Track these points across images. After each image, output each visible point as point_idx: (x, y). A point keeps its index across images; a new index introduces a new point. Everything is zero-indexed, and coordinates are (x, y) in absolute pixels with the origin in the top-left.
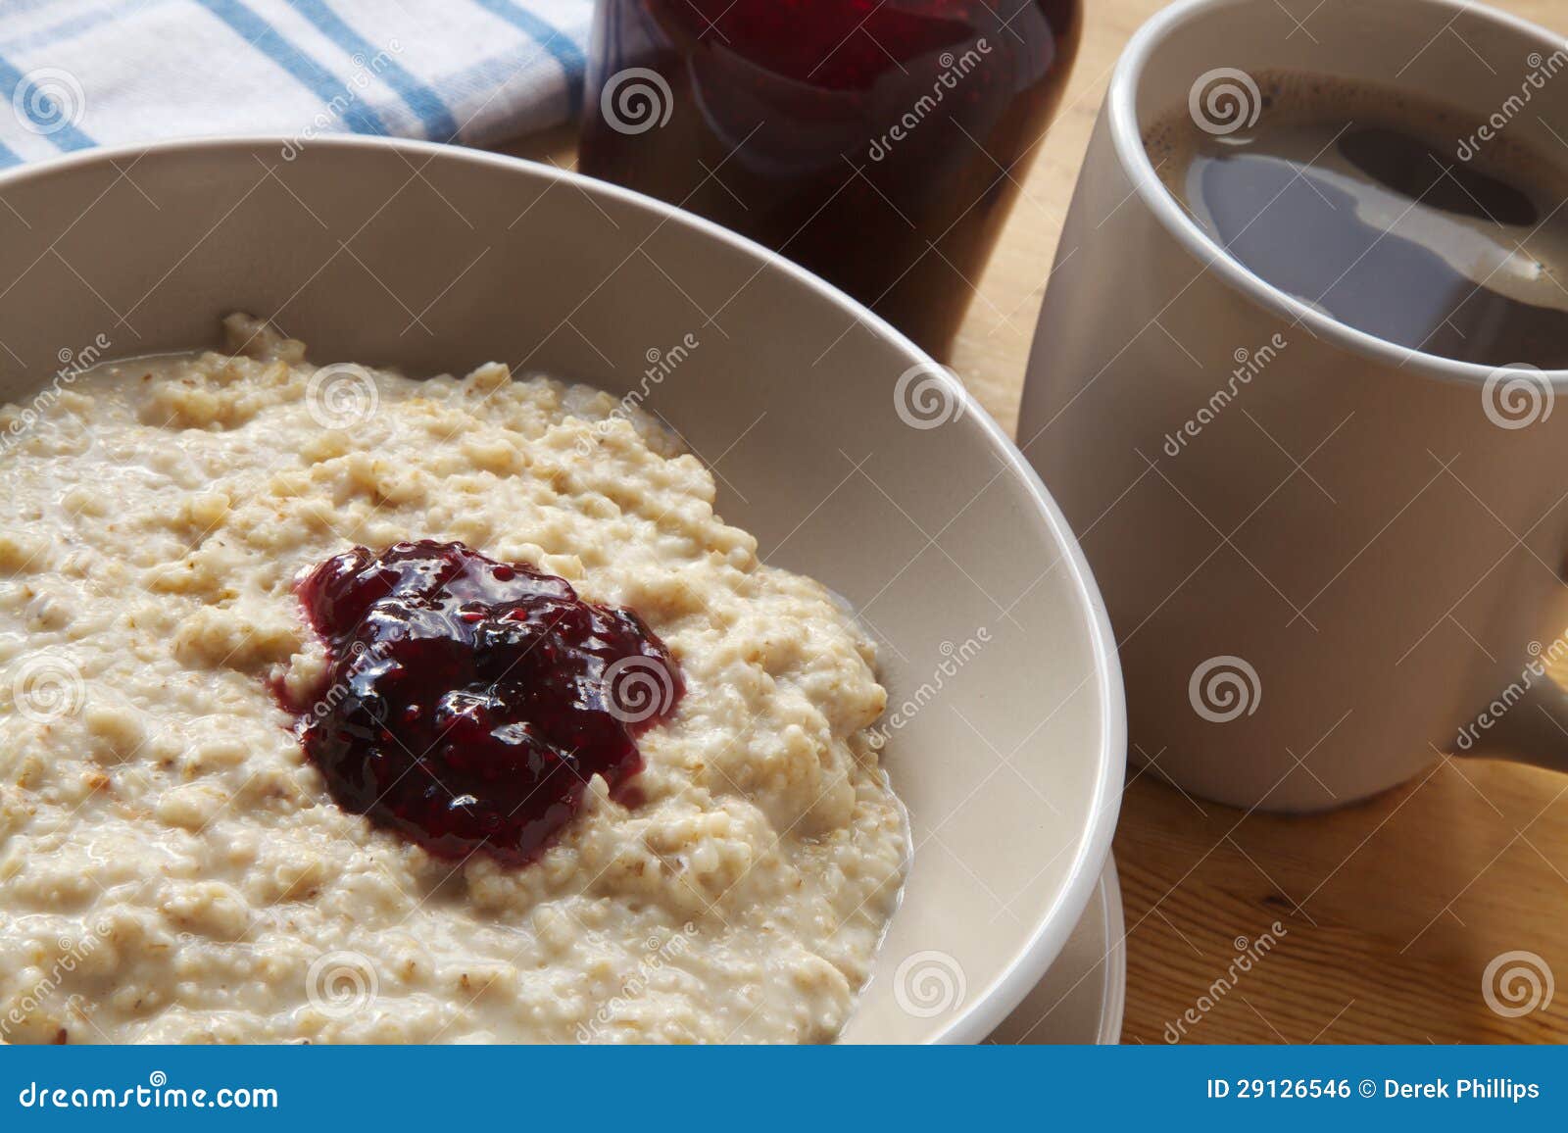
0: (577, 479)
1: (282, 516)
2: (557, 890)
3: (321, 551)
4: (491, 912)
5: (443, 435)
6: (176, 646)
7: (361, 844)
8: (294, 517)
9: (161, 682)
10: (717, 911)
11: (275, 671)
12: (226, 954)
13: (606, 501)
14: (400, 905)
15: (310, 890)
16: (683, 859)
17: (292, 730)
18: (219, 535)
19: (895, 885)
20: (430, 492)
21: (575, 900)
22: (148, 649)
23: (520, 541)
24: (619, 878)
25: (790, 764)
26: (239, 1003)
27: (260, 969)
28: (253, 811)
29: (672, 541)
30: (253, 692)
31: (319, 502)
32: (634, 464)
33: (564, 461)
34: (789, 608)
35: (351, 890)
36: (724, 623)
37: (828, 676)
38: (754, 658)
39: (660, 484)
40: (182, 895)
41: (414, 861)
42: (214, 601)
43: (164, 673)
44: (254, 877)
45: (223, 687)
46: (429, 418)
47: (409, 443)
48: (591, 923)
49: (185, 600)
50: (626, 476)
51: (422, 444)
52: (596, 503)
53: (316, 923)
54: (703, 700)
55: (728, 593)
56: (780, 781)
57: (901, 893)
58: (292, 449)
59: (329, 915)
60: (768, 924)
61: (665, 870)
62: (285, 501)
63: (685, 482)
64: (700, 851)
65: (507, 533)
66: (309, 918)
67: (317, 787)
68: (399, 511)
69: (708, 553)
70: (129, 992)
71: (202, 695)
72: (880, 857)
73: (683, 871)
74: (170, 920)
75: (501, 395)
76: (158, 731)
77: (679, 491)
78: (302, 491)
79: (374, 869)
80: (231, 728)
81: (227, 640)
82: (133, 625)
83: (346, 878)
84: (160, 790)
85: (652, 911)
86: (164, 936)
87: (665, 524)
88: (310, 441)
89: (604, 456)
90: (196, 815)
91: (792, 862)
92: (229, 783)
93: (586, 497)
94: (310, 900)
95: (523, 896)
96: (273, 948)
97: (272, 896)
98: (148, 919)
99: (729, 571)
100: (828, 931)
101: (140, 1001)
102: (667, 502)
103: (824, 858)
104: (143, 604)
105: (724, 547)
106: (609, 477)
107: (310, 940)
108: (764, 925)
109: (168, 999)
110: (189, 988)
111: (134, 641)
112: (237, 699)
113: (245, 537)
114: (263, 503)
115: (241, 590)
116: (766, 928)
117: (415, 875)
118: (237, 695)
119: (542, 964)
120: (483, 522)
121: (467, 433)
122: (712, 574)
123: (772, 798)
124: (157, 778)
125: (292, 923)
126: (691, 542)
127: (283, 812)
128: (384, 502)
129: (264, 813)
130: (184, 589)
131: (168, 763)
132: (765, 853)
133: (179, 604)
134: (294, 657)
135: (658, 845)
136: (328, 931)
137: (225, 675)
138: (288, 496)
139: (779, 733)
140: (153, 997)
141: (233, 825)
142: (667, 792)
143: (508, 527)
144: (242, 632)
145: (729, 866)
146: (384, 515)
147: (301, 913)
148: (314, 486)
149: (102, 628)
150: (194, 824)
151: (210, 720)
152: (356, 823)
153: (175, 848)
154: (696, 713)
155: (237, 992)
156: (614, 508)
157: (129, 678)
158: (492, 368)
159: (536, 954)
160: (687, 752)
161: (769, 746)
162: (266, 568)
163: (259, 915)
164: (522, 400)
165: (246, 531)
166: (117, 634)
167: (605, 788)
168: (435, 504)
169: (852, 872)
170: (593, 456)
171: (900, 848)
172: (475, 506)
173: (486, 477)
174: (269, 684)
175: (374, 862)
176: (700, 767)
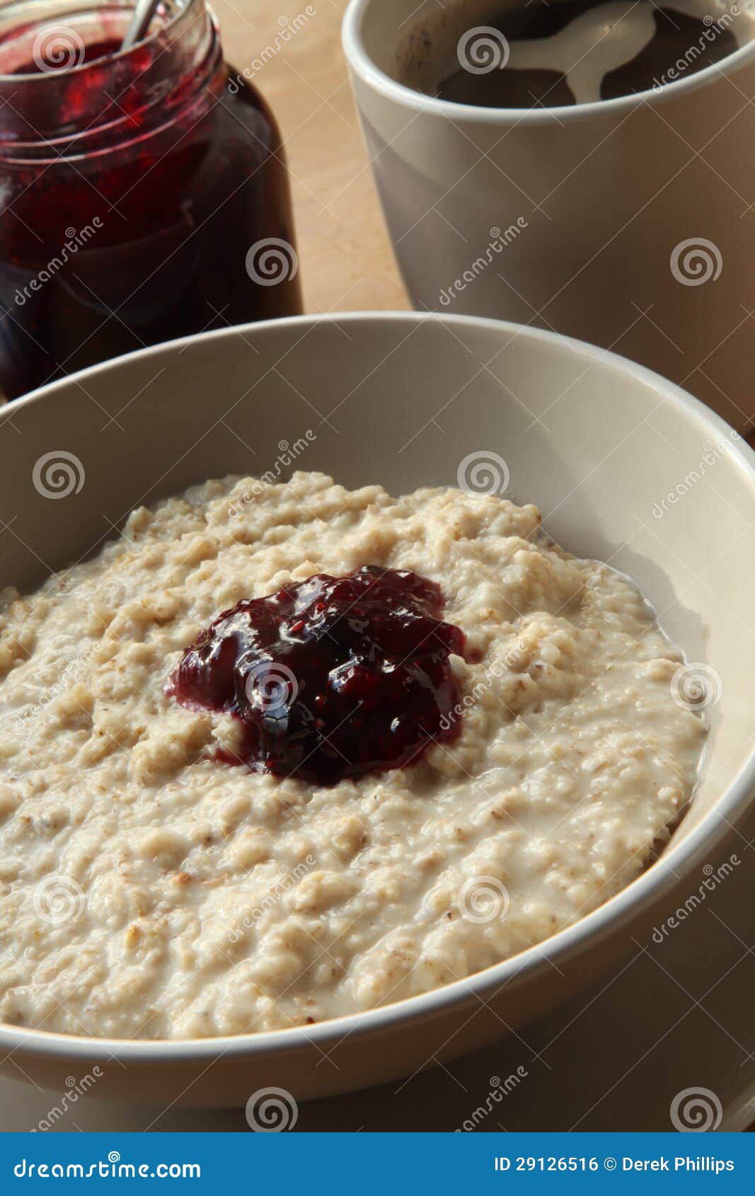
0: (253, 528)
1: (122, 670)
2: (488, 733)
3: (163, 671)
4: (465, 774)
5: (154, 564)
6: (141, 780)
7: (359, 796)
8: (128, 665)
9: (155, 804)
10: (580, 677)
11: (210, 749)
12: (356, 905)
13: (280, 528)
14: (416, 807)
15: (361, 839)
16: (539, 663)
17: (254, 770)
18: (98, 707)
19: (640, 601)
20: (184, 596)
21: (502, 731)
22: (127, 794)
23: (267, 579)
24: (514, 700)
25: (535, 574)
26: (389, 926)
27: (382, 898)
28: (283, 826)
29: (337, 521)
30: (210, 770)
31: (132, 648)
32: (274, 499)
33: (235, 525)
34: (439, 504)
35: (383, 821)
36: (418, 535)
37: (502, 517)
38: (457, 537)
39: (300, 497)
40: (300, 894)
41: (397, 780)
42: (135, 741)
43: (151, 799)
44: (325, 856)
45: (193, 780)
46: (137, 562)
47: (141, 583)
48: (523, 736)
49: (117, 755)
50: (277, 507)
51: (148, 577)
52: (277, 533)
53: (385, 852)
54: (452, 581)
55: (399, 521)
56: (538, 588)
57: (647, 602)
58: (80, 636)
59: (386, 842)
60: (609, 665)
61: (534, 677)
62: (114, 661)
63: (311, 487)
64: (543, 652)
65: (254, 581)
66: (379, 852)
67: (301, 788)
68: (179, 619)
69: (364, 511)
70: (323, 970)
71: (187, 792)
72: (618, 592)
73: (545, 668)
74: (306, 914)
75: (155, 525)
76: (183, 828)
77: (313, 493)
78: (115, 650)
79: (383, 800)
80: (223, 794)
81: (169, 753)
82: (103, 789)
83: (374, 818)
84: (220, 856)
85: (548, 705)
86: (314, 923)
87: (325, 514)
88: (86, 625)
89: (253, 507)
90: (257, 851)
91: (583, 627)
92: (256, 821)
93: (268, 534)
94: (366, 844)
95: (474, 752)
96: (377, 881)
97: (345, 859)
98: (295, 921)
99: (387, 510)
100: (639, 647)
101: (333, 970)
102: (313, 503)
103: (596, 613)
104: (96, 776)
105: (371, 500)
106: (269, 515)
107: (391, 863)
108: (608, 668)
109: (348, 955)
110: (355, 939)
111: (114, 797)
112: (208, 778)
113: (111, 696)
114: (101, 673)
115: (144, 724)
116: (610, 669)
117: (405, 788)
118: (206, 776)
119: (522, 777)
120: (235, 586)
121: (167, 554)
122: (380, 518)
123: (541, 601)
124: (211, 852)
125: (370, 863)
126: (349, 513)
127: (300, 814)
128: (166, 620)
129: (290, 822)
130: (109, 750)
131: (209, 840)
132: (570, 630)
133: (115, 761)
134: (214, 733)
135: (519, 666)
136: (396, 850)
137: (185, 772)
138: (112, 657)
139: (512, 564)
140: (338, 962)
141: (282, 841)
142: (489, 638)
143: (252, 578)
144: (172, 742)
145: (564, 648)
146: (173, 627)
147: (371, 853)
148: (118, 643)
149: (90, 804)
150: (263, 858)
151: (207, 800)
152: (344, 787)
153: (265, 879)
154: (456, 590)
155: (382, 921)
156: (289, 528)
157: (134, 817)
158: (135, 514)
159: (514, 774)
160: (477, 612)
161: (514, 574)
162: (143, 704)
163: (349, 873)
164: (170, 517)
165: (110, 694)
166: (101, 801)
167: (461, 660)
168: (194, 600)
169: (615, 609)
170: (247, 511)
171: (621, 581)
172: (219, 582)
173: (205, 565)
174: (213, 759)
175: (378, 798)
176: (491, 613)
